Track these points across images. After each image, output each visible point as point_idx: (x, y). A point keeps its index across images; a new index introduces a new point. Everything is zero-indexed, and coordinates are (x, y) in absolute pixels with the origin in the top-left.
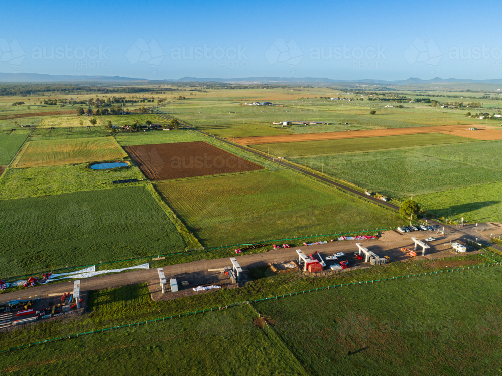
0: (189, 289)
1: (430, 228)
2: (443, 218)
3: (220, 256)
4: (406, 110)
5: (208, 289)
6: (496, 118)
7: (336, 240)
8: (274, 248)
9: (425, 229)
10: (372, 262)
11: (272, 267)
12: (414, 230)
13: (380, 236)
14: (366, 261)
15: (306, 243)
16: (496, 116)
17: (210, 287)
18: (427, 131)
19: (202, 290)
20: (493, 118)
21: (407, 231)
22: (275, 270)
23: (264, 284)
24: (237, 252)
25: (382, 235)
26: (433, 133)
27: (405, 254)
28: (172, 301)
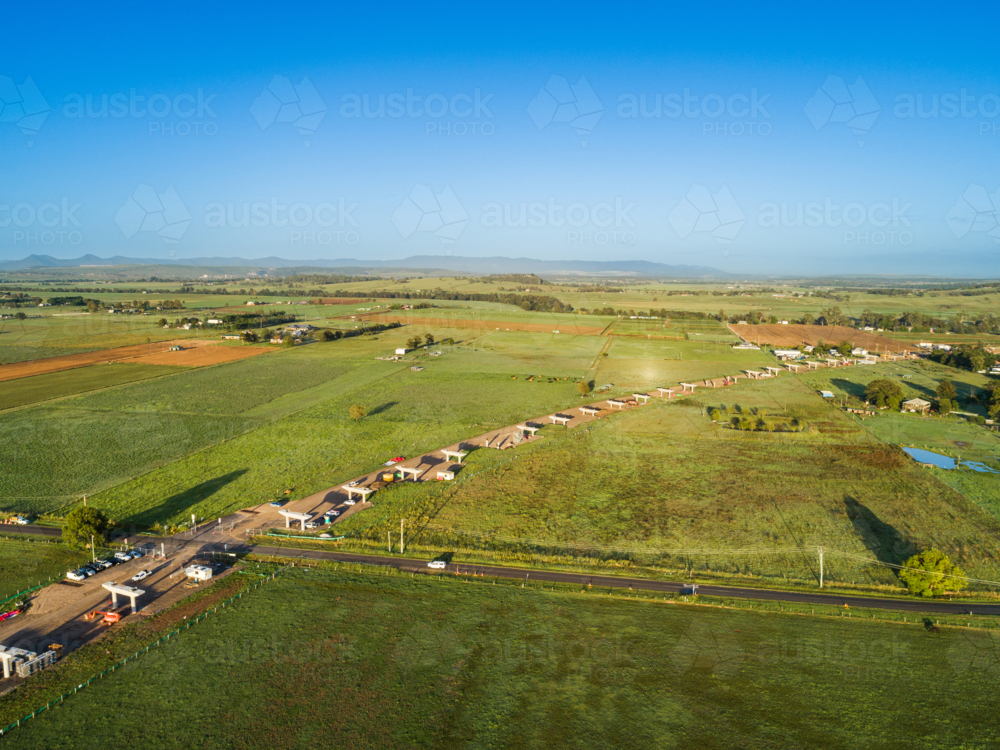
1: (138, 552)
2: (157, 526)
4: (35, 323)
6: (212, 326)
9: (127, 558)
10: (22, 671)
12: (105, 568)
13: (30, 605)
14: (6, 675)
16: (210, 321)
18: (89, 361)
20: (206, 326)
21: (90, 574)
25: (33, 602)
26: (102, 363)
27: (95, 624)
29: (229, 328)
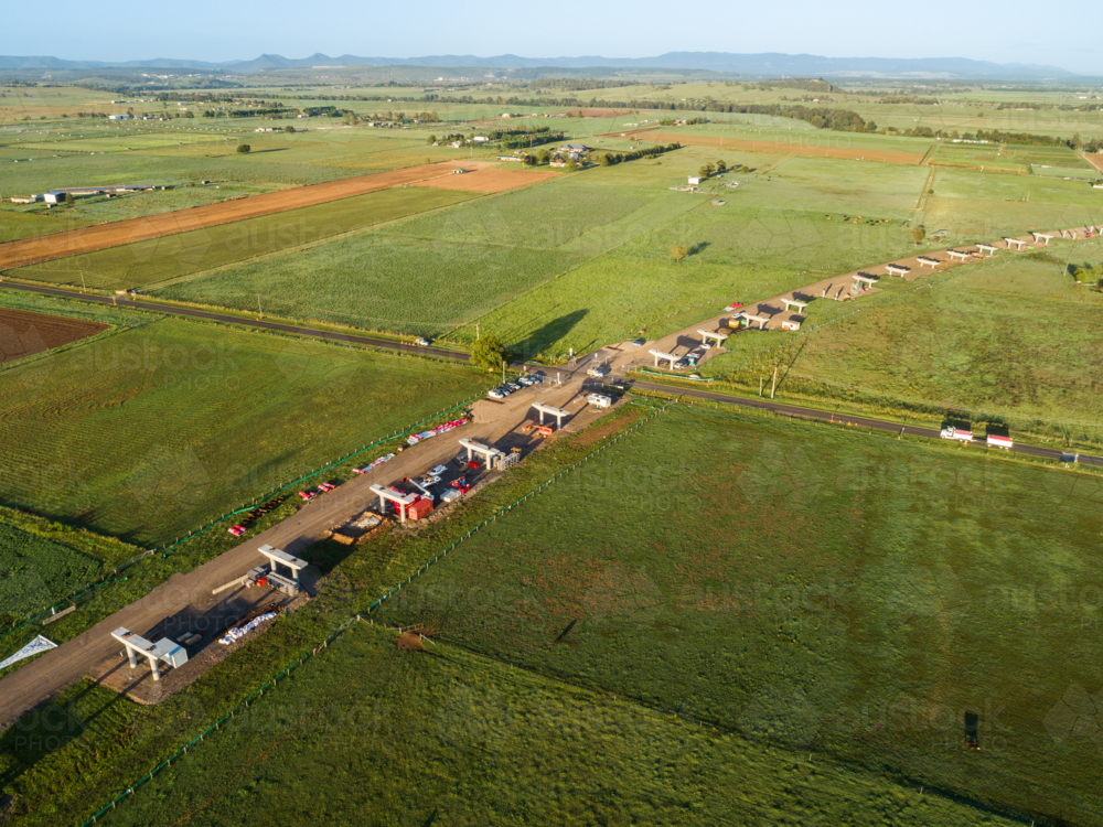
0: (211, 646)
1: (536, 378)
2: (540, 356)
3: (209, 556)
5: (253, 628)
6: (480, 144)
7: (406, 446)
8: (306, 498)
9: (530, 383)
10: (500, 466)
11: (338, 537)
13: (472, 416)
15: (360, 468)
16: (477, 139)
17: (255, 623)
18: (384, 184)
19: (241, 634)
20: (475, 144)
21: (506, 394)
22: (349, 541)
23: (353, 573)
24: (237, 534)
25: (472, 412)
26: (396, 186)
27: (530, 437)
28: (194, 685)
29: (499, 146)
